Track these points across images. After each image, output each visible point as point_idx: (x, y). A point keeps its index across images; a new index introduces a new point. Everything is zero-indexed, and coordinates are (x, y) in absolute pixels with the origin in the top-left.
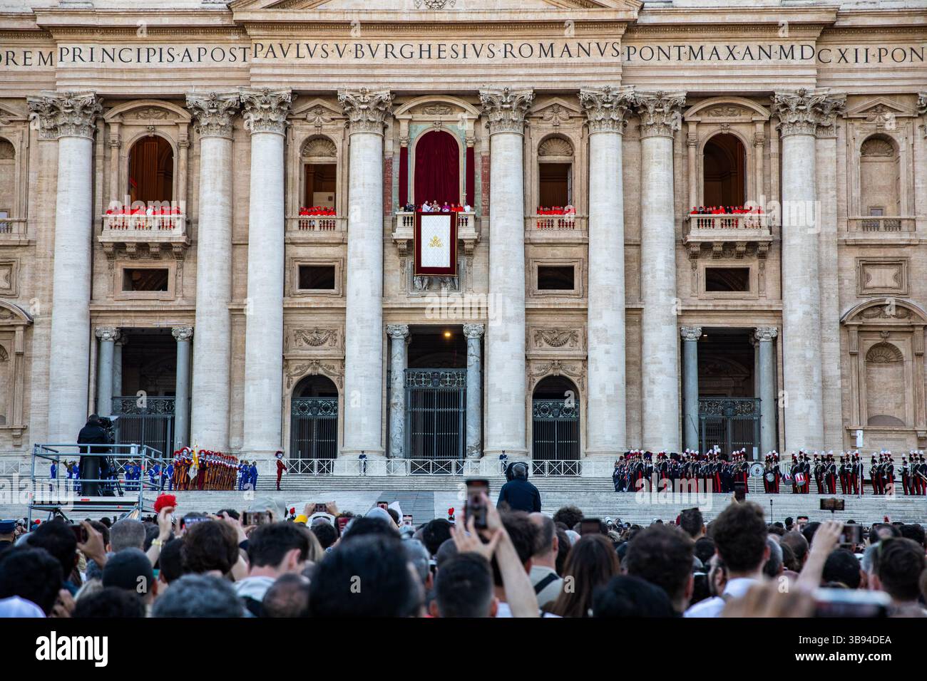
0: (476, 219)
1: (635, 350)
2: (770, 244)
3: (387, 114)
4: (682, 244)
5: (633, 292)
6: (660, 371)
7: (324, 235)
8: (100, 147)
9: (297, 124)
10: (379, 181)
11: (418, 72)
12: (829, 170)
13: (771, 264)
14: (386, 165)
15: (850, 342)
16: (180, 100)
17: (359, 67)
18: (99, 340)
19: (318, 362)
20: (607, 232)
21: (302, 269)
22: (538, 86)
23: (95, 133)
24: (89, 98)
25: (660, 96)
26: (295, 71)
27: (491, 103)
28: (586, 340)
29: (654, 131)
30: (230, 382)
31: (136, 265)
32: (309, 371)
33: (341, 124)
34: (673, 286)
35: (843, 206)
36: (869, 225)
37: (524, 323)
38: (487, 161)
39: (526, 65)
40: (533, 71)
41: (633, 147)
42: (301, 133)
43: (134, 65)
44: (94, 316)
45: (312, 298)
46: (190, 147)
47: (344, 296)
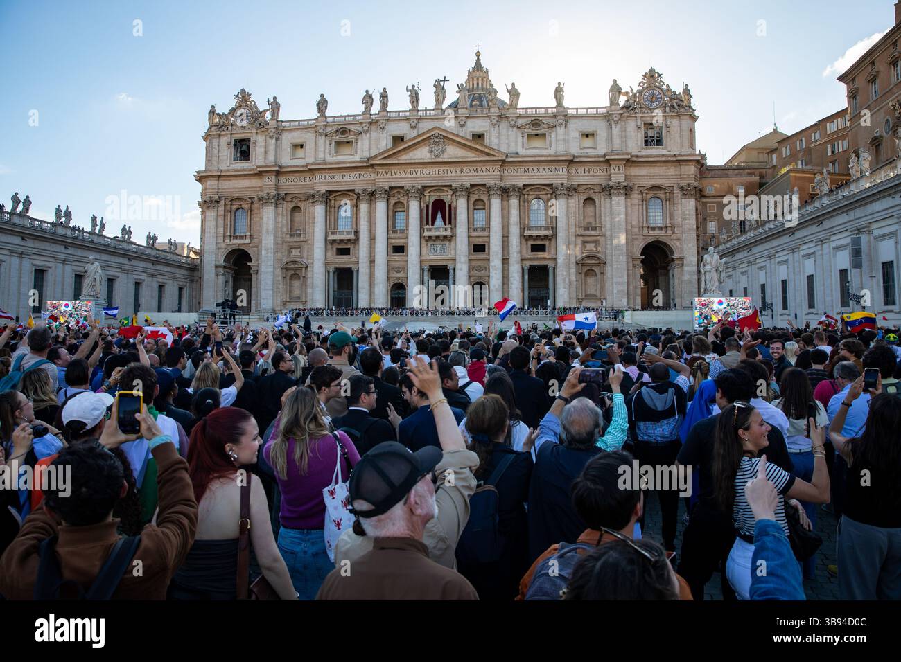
0: (451, 228)
1: (506, 273)
2: (552, 236)
3: (421, 193)
4: (522, 236)
5: (505, 253)
6: (514, 280)
7: (401, 235)
8: (328, 208)
9: (392, 198)
10: (418, 216)
11: (431, 179)
12: (572, 210)
13: (553, 242)
14: (421, 211)
15: (579, 269)
16: (353, 191)
17: (411, 178)
18: (329, 272)
19: (399, 278)
20: (496, 232)
21: (393, 246)
22: (472, 183)
23: (327, 203)
24: (323, 192)
25: (514, 185)
26: (391, 180)
27: (456, 189)
28: (489, 270)
29: (512, 197)
30: (370, 285)
31: (340, 247)
32: (396, 281)
33: (406, 198)
34: (519, 251)
35: (577, 223)
36: (586, 229)
37: (467, 265)
38: (455, 208)
39: (469, 176)
40: (470, 178)
41: (505, 203)
42: (393, 201)
43: (338, 180)
44: (326, 264)
45: (397, 257)
46: (357, 207)
47: (407, 256)
